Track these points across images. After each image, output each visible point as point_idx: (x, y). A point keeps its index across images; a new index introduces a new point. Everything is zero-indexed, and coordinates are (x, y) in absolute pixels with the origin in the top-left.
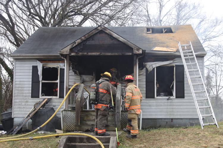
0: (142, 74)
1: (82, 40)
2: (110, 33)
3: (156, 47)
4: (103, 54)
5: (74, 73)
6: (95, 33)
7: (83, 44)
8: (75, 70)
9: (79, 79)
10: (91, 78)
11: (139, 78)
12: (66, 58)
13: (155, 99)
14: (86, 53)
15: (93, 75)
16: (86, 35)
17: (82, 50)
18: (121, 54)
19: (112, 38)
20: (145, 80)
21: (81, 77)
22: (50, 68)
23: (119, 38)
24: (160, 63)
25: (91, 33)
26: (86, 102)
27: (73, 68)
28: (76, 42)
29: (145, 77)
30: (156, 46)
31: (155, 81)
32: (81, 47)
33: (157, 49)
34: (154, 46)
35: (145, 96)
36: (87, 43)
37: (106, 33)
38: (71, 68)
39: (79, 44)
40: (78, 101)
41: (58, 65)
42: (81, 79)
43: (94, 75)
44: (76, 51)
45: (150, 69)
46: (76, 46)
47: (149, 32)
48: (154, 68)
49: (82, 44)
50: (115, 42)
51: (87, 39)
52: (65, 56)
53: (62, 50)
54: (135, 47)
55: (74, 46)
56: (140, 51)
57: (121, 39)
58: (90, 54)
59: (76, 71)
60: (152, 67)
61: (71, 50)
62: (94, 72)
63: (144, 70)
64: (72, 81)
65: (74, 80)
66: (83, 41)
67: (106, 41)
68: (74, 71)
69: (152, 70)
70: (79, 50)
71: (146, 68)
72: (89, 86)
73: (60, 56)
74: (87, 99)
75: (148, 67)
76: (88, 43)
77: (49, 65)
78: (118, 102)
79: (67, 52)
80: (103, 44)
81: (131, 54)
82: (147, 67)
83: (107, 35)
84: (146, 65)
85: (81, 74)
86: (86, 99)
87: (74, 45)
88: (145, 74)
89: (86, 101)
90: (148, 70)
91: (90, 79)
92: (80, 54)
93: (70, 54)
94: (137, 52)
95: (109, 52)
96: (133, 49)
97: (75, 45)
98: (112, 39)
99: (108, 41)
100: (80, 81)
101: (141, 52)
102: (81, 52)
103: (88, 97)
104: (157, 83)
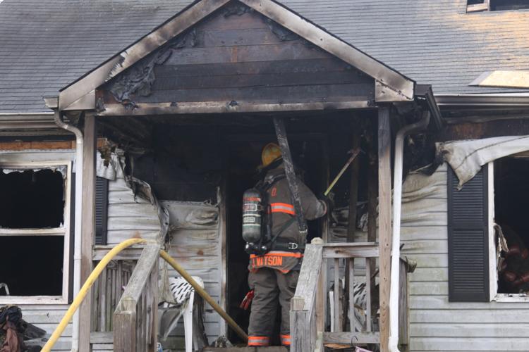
0: (432, 193)
1: (148, 45)
2: (271, 14)
3: (497, 73)
4: (242, 106)
5: (131, 192)
6: (204, 14)
7: (156, 65)
8: (135, 180)
9: (155, 218)
10: (206, 215)
11: (403, 212)
12: (81, 126)
13: (493, 305)
14: (168, 105)
15: (214, 202)
16: (170, 24)
17: (151, 91)
18: (320, 106)
19: (280, 33)
20: (443, 219)
21: (163, 209)
22: (29, 172)
23: (310, 34)
24: (509, 144)
25: (189, 12)
26: (181, 322)
27: (127, 172)
28: (123, 55)
29: (443, 206)
30: (498, 68)
31: (491, 224)
32: (146, 79)
33: (498, 78)
34: (489, 69)
35: (446, 291)
36: (172, 61)
37: (255, 13)
38: (120, 173)
39: (138, 65)
40: (125, 317)
41: (61, 159)
42: (161, 218)
43: (219, 201)
44: (125, 97)
45: (467, 170)
46: (125, 73)
47: (476, 7)
48: (486, 165)
49: (150, 65)
50: (297, 53)
51: (173, 43)
52: (78, 118)
53: (62, 94)
54: (381, 75)
55: (114, 74)
56: (403, 91)
57: (320, 38)
58: (184, 107)
59: (140, 182)
60: (477, 161)
61: (104, 91)
62: (219, 189)
63: (440, 175)
64: (123, 227)
65: (135, 223)
66: (156, 51)
67: (254, 48)
68: (132, 185)
69: (474, 174)
70: (136, 91)
71: (449, 166)
72: (197, 250)
73: (57, 118)
74: (186, 307)
75: (456, 159)
76: (178, 58)
77: (27, 161)
78: (299, 321)
79: (83, 98)
80: (242, 63)
81: (364, 104)
82: (451, 162)
83: (258, 23)
84: (446, 152)
85: (160, 196)
86: (179, 306)
87: (113, 68)
88: (443, 191)
89: (182, 317)
90: (459, 175)
91: (205, 219)
92: (144, 107)
93: (98, 108)
94: (393, 96)
95: (267, 97)
96: (371, 81)
97: (119, 69)
98: (284, 41)
99: (264, 50)
100: (159, 228)
101: (411, 95)
102: (146, 98)
103: (187, 299)
104: (501, 232)
